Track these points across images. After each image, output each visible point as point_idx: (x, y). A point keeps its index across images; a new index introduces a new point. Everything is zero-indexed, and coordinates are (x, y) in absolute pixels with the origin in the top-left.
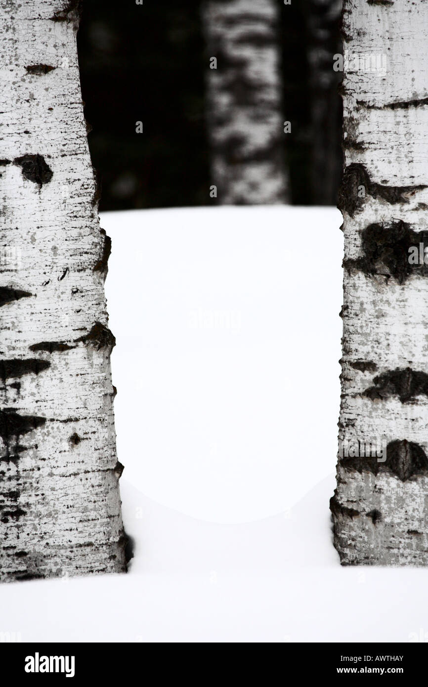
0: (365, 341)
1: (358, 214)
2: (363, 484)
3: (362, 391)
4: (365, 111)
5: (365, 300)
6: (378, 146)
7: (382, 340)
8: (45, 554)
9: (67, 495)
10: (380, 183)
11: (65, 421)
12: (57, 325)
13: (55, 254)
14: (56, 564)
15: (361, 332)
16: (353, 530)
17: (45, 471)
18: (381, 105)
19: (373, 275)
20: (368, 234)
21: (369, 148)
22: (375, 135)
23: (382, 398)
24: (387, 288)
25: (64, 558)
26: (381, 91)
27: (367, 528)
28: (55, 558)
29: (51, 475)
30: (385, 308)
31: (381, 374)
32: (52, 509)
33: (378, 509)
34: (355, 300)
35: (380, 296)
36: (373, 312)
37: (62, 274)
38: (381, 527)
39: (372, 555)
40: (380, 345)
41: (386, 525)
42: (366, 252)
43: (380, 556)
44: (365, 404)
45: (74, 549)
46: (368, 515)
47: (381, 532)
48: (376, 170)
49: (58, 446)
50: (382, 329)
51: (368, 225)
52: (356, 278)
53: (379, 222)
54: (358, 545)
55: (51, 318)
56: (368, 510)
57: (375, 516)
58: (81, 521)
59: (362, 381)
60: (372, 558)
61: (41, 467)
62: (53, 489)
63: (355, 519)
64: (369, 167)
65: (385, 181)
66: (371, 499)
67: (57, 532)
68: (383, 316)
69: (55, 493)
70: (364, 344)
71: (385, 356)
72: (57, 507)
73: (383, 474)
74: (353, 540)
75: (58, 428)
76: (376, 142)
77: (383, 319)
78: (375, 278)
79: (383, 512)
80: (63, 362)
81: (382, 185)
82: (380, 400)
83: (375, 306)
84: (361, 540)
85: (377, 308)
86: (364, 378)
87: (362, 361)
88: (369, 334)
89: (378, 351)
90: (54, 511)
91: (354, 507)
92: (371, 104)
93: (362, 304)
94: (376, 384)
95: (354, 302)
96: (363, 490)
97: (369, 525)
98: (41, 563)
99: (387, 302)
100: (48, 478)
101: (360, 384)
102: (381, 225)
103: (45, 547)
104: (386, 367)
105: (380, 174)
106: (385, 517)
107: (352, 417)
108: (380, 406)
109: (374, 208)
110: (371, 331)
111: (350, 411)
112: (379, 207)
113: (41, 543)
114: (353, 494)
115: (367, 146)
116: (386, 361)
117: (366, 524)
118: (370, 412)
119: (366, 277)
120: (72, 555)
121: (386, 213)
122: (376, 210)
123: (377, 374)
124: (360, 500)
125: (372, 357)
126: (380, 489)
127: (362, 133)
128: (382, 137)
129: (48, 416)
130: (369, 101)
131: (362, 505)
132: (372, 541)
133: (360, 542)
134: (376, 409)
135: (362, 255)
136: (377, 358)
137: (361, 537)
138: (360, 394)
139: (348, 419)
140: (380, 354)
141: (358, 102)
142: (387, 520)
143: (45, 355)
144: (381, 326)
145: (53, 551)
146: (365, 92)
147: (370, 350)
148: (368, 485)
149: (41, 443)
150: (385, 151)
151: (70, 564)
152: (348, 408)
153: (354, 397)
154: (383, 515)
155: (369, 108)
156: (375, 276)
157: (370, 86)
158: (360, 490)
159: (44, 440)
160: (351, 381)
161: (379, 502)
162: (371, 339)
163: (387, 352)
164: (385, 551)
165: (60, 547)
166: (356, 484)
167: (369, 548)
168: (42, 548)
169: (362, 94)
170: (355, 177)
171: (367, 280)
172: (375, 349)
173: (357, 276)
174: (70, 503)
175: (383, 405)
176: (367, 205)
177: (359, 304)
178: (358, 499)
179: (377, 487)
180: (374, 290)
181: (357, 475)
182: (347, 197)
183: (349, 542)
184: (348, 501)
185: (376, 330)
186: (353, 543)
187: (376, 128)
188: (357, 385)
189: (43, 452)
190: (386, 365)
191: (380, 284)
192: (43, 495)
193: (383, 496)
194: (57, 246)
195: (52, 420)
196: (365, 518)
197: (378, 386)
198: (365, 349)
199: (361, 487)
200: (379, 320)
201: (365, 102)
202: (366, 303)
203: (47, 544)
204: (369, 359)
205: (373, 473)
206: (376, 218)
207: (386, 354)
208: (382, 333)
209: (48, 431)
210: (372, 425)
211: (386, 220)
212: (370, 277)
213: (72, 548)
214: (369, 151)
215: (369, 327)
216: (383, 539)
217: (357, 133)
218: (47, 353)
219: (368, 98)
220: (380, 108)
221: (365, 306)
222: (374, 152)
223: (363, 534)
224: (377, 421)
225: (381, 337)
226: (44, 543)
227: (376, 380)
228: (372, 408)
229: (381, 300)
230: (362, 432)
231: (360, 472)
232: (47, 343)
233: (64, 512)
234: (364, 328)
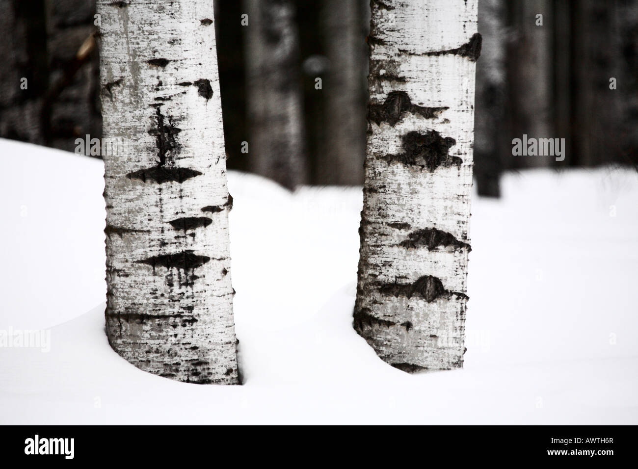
0: (401, 209)
1: (399, 124)
2: (398, 304)
3: (398, 242)
4: (406, 56)
5: (402, 182)
6: (417, 80)
7: (415, 209)
8: (208, 348)
9: (220, 309)
10: (418, 104)
11: (219, 260)
12: (215, 194)
13: (214, 147)
14: (215, 355)
15: (398, 203)
16: (389, 335)
17: (209, 293)
18: (420, 53)
19: (411, 165)
20: (409, 138)
21: (410, 81)
22: (415, 73)
23: (415, 247)
24: (421, 174)
25: (219, 351)
26: (419, 43)
27: (400, 333)
28: (215, 351)
29: (212, 295)
30: (418, 188)
31: (414, 232)
32: (212, 318)
33: (410, 321)
34: (394, 182)
35: (414, 180)
36: (408, 190)
37: (217, 160)
38: (411, 332)
39: (404, 351)
40: (413, 212)
41: (415, 332)
42: (406, 150)
43: (410, 352)
44: (401, 251)
45: (224, 346)
46: (402, 325)
47: (412, 336)
48: (415, 96)
49: (216, 276)
50: (415, 201)
51: (407, 132)
52: (395, 167)
53: (417, 130)
54: (393, 344)
55: (212, 190)
56: (402, 322)
57: (408, 325)
58: (226, 327)
59: (398, 236)
60: (404, 353)
61: (206, 290)
62: (213, 305)
63: (391, 328)
64: (410, 93)
65: (421, 104)
66: (404, 315)
67: (215, 334)
68: (416, 193)
69: (214, 307)
70: (399, 211)
71: (417, 219)
72: (215, 318)
73: (415, 298)
74: (389, 341)
75: (216, 264)
76: (415, 78)
77: (416, 195)
78: (413, 168)
79: (413, 323)
80: (218, 220)
81: (420, 106)
82: (413, 249)
83: (410, 186)
84: (396, 341)
85: (411, 188)
86: (400, 234)
87: (399, 223)
88: (405, 205)
89: (412, 216)
90: (214, 319)
91: (391, 320)
92: (412, 52)
93: (399, 185)
94: (411, 238)
95: (392, 183)
96: (398, 309)
97: (403, 330)
98: (206, 354)
99: (421, 184)
100: (211, 297)
101: (396, 238)
102: (419, 132)
103: (209, 344)
104: (417, 228)
105: (417, 99)
106: (415, 326)
107: (388, 260)
108: (413, 252)
109: (412, 121)
110: (406, 203)
111: (386, 256)
112: (416, 120)
113: (206, 341)
114: (389, 311)
115: (409, 79)
116: (418, 223)
117: (400, 331)
118: (405, 257)
119: (404, 167)
120: (223, 349)
121: (422, 124)
122: (414, 123)
123: (410, 231)
124: (395, 315)
125: (406, 220)
126: (412, 308)
127: (403, 71)
128: (420, 74)
129: (211, 256)
130: (410, 50)
131: (397, 318)
132: (405, 342)
133: (395, 343)
134: (410, 255)
135: (403, 152)
136: (411, 221)
137: (396, 339)
138: (397, 245)
139: (386, 261)
140: (413, 219)
141: (400, 51)
142: (417, 328)
143: (209, 215)
144: (414, 199)
145: (213, 346)
146: (407, 44)
147: (405, 215)
148: (402, 305)
149: (207, 274)
150: (421, 83)
151: (222, 356)
152: (384, 254)
153: (392, 246)
154: (414, 325)
155: (410, 54)
156: (413, 166)
157: (411, 41)
158: (395, 308)
159: (208, 272)
160: (388, 236)
161: (411, 317)
162: (406, 208)
163: (418, 217)
164: (414, 348)
165: (217, 344)
166: (392, 304)
167: (402, 347)
168: (207, 344)
169: (404, 46)
170: (398, 100)
171: (404, 168)
172: (409, 215)
173: (396, 166)
174: (222, 315)
175: (415, 252)
176: (406, 119)
177: (397, 185)
178: (394, 314)
179: (410, 306)
180: (410, 175)
181: (394, 298)
182: (389, 113)
183: (385, 343)
184: (385, 316)
185: (410, 202)
186: (389, 343)
187: (415, 68)
188: (393, 238)
189: (208, 280)
190: (418, 226)
191: (416, 171)
192: (207, 309)
193: (413, 313)
194: (214, 141)
195: (213, 259)
196: (399, 327)
197: (412, 239)
198: (401, 215)
199: (396, 306)
200: (413, 196)
201: (407, 51)
202: (403, 184)
203: (210, 342)
204: (404, 221)
205: (407, 297)
206: (415, 127)
207: (418, 219)
208: (415, 204)
209: (210, 266)
210: (406, 266)
211: (422, 129)
212: (408, 167)
213: (222, 344)
214: (410, 83)
215: (404, 200)
216: (413, 341)
217: (398, 71)
218: (211, 213)
219: (409, 48)
220: (419, 55)
221: (402, 186)
222: (414, 84)
223: (397, 338)
224: (410, 263)
225: (414, 207)
226: (208, 341)
227: (411, 235)
228: (406, 254)
229: (416, 183)
230: (398, 270)
231: (397, 296)
232: (211, 206)
233: (218, 321)
234: (401, 201)
